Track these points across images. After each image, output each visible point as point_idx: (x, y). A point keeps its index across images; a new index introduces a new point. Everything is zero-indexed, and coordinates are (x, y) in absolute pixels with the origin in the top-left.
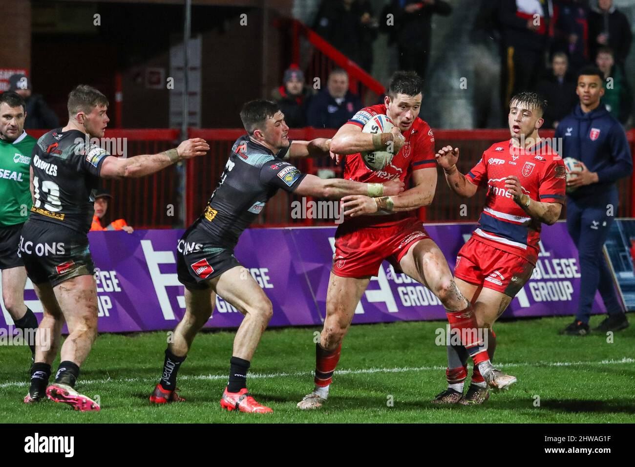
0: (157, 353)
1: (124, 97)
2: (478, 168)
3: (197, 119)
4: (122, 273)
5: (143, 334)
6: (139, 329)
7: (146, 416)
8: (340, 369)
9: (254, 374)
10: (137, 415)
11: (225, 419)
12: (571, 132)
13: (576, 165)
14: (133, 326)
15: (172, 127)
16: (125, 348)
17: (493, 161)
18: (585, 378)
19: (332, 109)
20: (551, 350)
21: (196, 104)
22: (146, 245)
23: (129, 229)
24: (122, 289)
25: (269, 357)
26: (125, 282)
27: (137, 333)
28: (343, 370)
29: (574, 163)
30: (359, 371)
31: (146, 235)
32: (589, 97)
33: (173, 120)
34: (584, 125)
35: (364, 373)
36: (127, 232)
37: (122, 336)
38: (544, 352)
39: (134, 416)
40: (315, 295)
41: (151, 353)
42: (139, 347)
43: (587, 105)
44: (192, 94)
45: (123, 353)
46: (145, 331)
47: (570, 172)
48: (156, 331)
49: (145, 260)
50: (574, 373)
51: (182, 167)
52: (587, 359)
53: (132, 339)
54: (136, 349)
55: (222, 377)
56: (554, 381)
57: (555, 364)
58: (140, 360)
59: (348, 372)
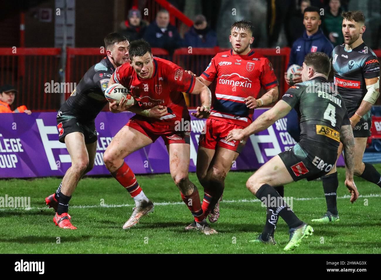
0: (46, 191)
1: (26, 27)
2: (209, 68)
3: (73, 42)
4: (24, 140)
5: (37, 179)
6: (34, 176)
7: (39, 231)
8: (163, 202)
9: (108, 205)
10: (33, 231)
11: (90, 233)
12: (300, 49)
13: (298, 69)
14: (31, 174)
15: (56, 47)
16: (26, 188)
17: (221, 64)
18: (319, 208)
19: (159, 35)
20: (298, 190)
21: (72, 32)
22: (40, 122)
23: (29, 112)
24: (24, 150)
25: (118, 194)
26: (26, 146)
27: (34, 178)
28: (165, 202)
29: (297, 68)
30: (175, 203)
31: (39, 116)
32: (311, 26)
33: (57, 42)
34: (307, 44)
35: (179, 205)
36: (27, 114)
37: (24, 180)
38: (294, 191)
39: (32, 231)
40: (148, 155)
41: (43, 191)
42: (35, 187)
43: (310, 31)
44: (69, 25)
45: (25, 191)
46: (39, 177)
47: (294, 74)
48: (46, 177)
49: (39, 132)
50: (313, 205)
51: (62, 72)
52: (321, 196)
53: (30, 182)
54: (33, 189)
55: (87, 206)
56: (300, 210)
57: (301, 199)
58: (35, 196)
59: (168, 204)
